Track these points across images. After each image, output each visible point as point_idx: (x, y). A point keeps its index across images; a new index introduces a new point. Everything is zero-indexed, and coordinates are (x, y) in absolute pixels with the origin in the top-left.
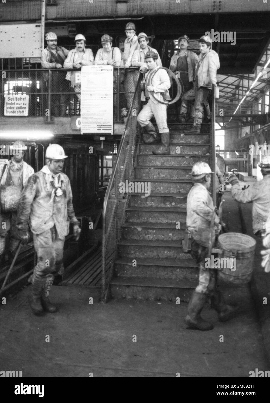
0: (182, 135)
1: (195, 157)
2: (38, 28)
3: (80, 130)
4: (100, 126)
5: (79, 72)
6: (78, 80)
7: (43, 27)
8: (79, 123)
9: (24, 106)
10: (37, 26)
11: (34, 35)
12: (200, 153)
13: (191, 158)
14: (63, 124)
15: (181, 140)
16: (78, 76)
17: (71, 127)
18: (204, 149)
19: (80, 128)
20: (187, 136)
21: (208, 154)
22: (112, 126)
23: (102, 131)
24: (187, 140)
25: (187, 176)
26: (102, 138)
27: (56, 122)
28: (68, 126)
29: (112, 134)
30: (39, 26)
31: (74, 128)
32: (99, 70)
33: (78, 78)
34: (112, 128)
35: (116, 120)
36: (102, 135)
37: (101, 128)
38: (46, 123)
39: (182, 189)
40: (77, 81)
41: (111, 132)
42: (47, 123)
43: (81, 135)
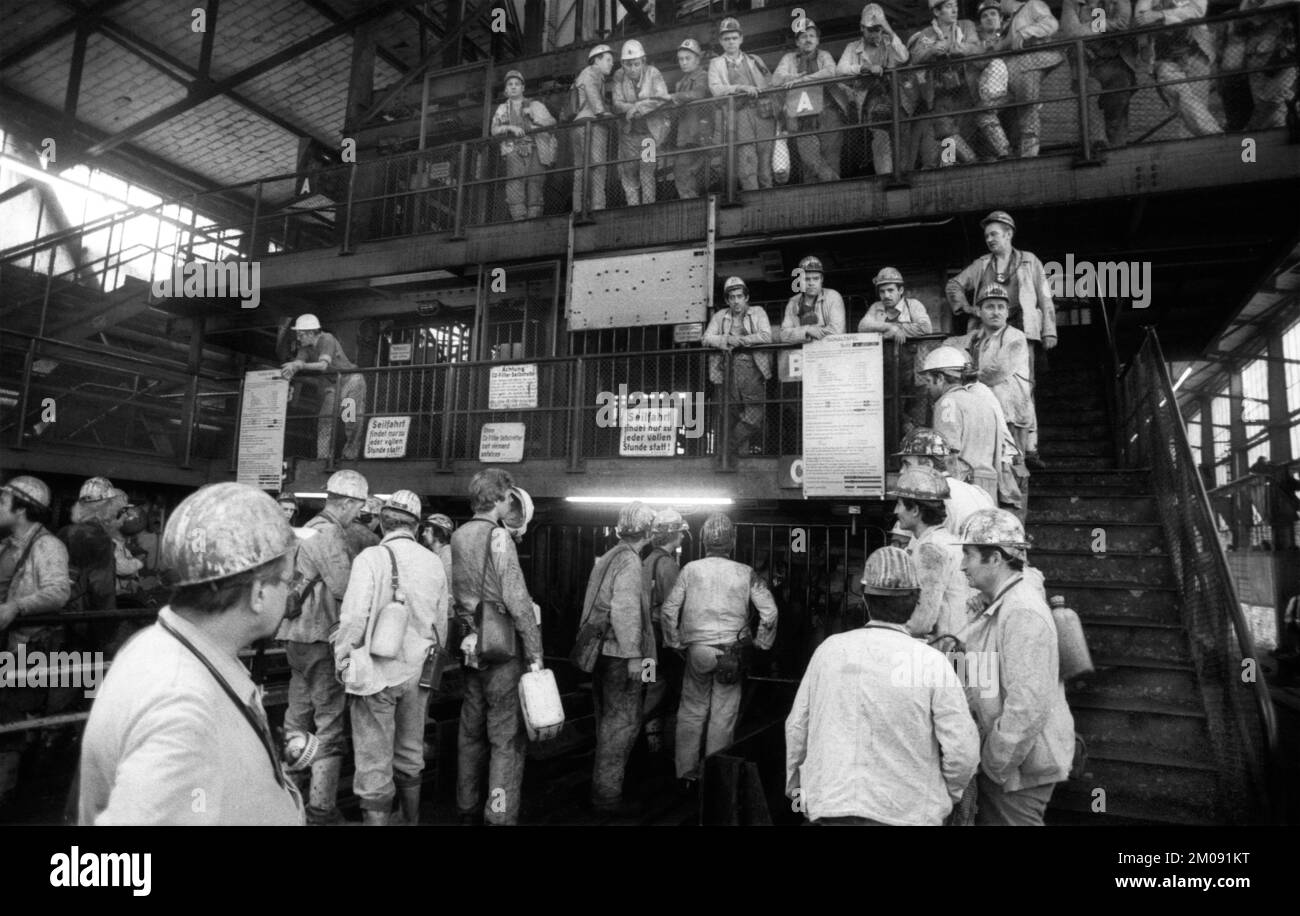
0: (1073, 500)
1: (1122, 556)
2: (699, 257)
3: (800, 489)
4: (851, 479)
5: (799, 351)
6: (796, 369)
7: (712, 257)
8: (799, 472)
9: (666, 434)
10: (696, 254)
11: (691, 273)
12: (1133, 545)
13: (1113, 561)
14: (758, 476)
15: (1072, 513)
16: (796, 361)
17: (777, 481)
18: (1143, 536)
19: (801, 484)
20: (1088, 503)
21: (1156, 551)
22: (882, 480)
23: (858, 492)
24: (1089, 514)
25: (1107, 608)
26: (853, 510)
27: (742, 470)
28: (772, 479)
29: (882, 498)
30: (702, 253)
31: (786, 485)
32: (847, 345)
33: (797, 365)
34: (882, 484)
35: (892, 465)
36: (855, 501)
37: (855, 485)
38: (716, 473)
39: (1101, 644)
40: (792, 374)
41: (879, 493)
42: (721, 472)
43: (803, 501)
